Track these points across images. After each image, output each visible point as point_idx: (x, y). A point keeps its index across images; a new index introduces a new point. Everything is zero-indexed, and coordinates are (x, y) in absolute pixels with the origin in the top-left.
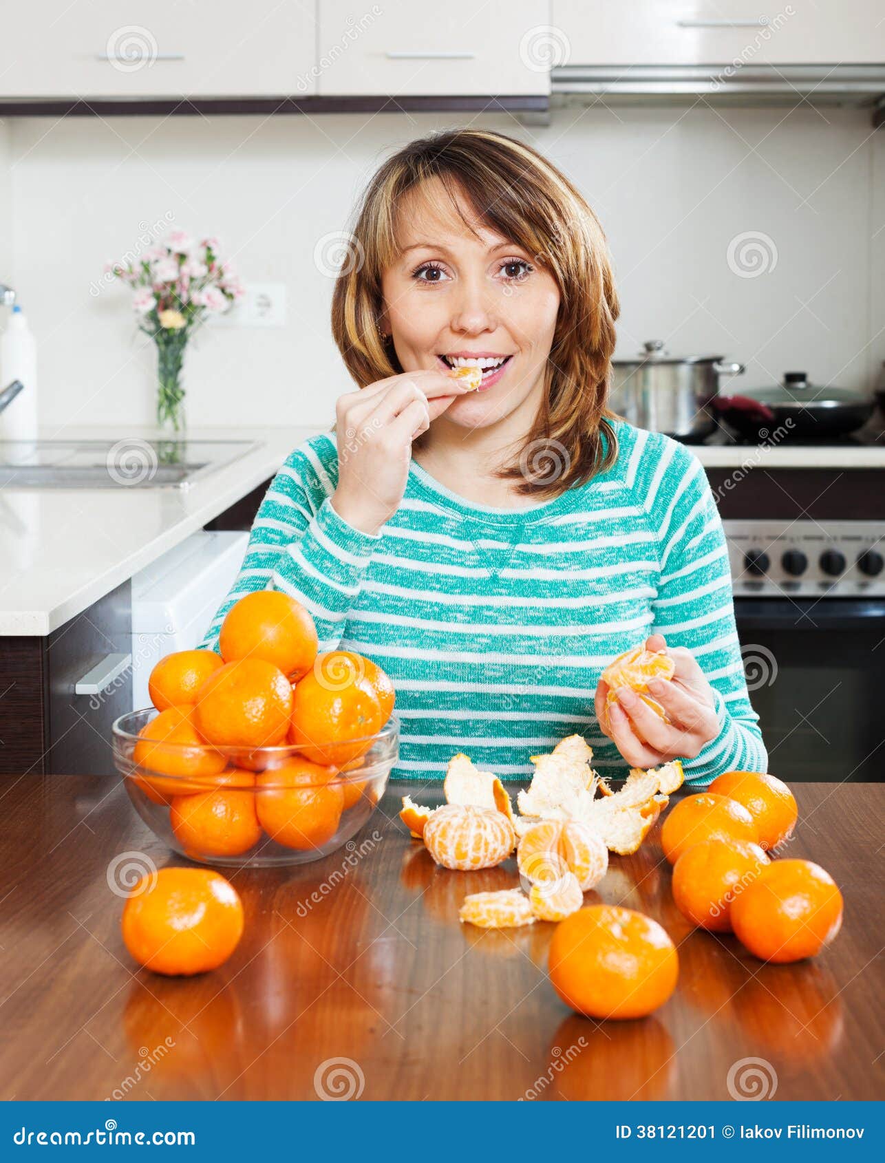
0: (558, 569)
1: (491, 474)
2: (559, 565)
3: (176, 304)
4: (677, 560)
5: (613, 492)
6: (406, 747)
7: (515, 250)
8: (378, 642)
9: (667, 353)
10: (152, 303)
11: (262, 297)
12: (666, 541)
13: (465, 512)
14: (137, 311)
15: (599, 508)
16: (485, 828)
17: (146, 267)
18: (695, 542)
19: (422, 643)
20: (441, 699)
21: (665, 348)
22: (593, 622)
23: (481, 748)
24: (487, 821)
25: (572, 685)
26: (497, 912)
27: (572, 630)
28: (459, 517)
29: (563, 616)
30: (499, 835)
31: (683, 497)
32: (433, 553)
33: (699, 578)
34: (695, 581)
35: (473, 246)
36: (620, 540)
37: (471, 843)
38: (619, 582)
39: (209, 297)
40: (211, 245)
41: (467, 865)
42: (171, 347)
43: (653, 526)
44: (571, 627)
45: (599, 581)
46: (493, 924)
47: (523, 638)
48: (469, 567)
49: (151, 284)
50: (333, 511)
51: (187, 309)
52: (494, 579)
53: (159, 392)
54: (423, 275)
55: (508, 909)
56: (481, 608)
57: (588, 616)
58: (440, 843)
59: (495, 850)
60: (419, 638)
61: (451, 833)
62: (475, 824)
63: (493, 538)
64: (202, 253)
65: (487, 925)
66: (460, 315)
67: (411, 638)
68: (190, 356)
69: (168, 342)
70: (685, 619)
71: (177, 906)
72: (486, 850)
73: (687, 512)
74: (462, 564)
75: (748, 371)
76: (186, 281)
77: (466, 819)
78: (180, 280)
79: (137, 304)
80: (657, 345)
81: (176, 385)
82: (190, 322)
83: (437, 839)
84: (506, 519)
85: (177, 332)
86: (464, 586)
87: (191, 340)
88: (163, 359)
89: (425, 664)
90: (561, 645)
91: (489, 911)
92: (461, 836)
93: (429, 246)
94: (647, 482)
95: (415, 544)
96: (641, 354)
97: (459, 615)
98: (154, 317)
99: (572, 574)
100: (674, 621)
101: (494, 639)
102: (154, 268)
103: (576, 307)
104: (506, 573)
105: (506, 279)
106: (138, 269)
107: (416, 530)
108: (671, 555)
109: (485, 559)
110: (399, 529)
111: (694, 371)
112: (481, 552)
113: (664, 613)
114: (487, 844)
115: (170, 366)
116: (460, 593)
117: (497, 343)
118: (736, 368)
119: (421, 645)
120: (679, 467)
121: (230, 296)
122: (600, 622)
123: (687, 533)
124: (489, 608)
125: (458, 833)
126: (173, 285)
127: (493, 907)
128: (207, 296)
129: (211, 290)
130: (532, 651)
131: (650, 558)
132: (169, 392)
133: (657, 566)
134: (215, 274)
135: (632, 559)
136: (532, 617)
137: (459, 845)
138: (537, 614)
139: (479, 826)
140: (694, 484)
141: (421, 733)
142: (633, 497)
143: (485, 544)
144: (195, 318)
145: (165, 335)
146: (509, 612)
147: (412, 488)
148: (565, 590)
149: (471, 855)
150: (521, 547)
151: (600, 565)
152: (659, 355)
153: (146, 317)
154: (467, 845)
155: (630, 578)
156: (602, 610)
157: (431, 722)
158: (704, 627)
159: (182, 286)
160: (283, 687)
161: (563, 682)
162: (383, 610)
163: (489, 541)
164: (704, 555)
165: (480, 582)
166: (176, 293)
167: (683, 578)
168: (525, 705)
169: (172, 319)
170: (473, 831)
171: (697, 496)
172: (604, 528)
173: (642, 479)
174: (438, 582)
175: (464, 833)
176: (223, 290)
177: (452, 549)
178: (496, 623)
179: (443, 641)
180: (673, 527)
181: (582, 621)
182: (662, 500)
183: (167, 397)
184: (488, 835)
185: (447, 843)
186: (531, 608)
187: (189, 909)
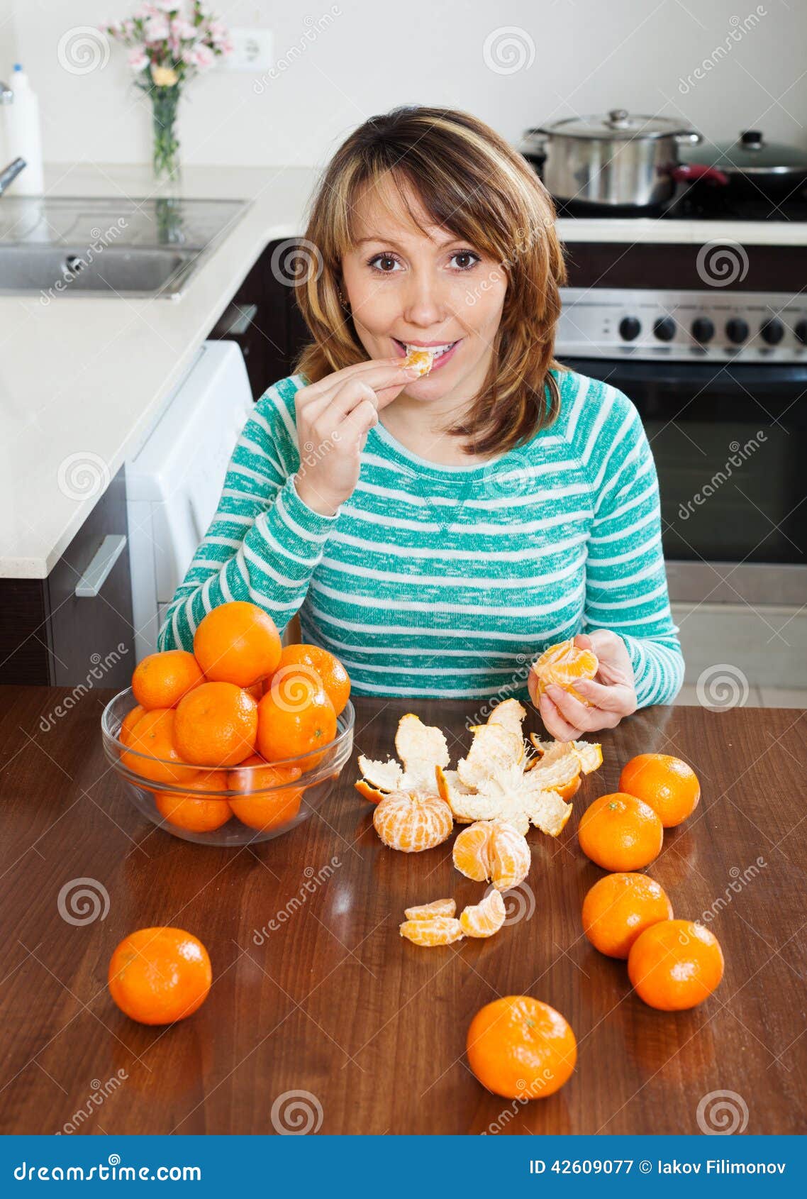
0: (501, 523)
1: (443, 430)
2: (502, 520)
4: (610, 505)
5: (554, 447)
12: (600, 489)
13: (418, 469)
15: (541, 463)
16: (426, 821)
18: (626, 490)
19: (378, 593)
20: (395, 640)
22: (531, 575)
23: (430, 676)
24: (428, 813)
26: (431, 935)
27: (512, 583)
28: (413, 474)
29: (507, 568)
30: (438, 827)
31: (618, 448)
32: (389, 508)
33: (630, 518)
34: (625, 521)
36: (557, 493)
37: (414, 834)
38: (556, 534)
41: (410, 849)
43: (589, 478)
45: (538, 533)
46: (428, 944)
47: (467, 589)
48: (422, 521)
50: (296, 495)
52: (444, 533)
55: (441, 932)
56: (431, 560)
57: (527, 570)
58: (386, 832)
59: (434, 839)
60: (375, 588)
61: (397, 825)
62: (418, 818)
63: (443, 495)
66: (412, 309)
67: (369, 588)
72: (427, 840)
73: (621, 462)
74: (415, 518)
77: (410, 812)
83: (385, 830)
84: (455, 476)
86: (417, 539)
89: (381, 611)
90: (502, 597)
92: (405, 829)
94: (585, 436)
95: (374, 498)
97: (411, 567)
99: (514, 528)
100: (605, 556)
101: (442, 590)
103: (522, 289)
104: (455, 528)
105: (456, 270)
107: (375, 484)
108: (604, 500)
109: (436, 514)
112: (431, 508)
114: (427, 835)
116: (413, 546)
117: (446, 331)
119: (378, 595)
120: (616, 420)
122: (537, 575)
123: (620, 480)
124: (439, 561)
125: (403, 826)
130: (475, 601)
131: (586, 508)
133: (590, 514)
135: (569, 510)
136: (477, 570)
137: (403, 837)
138: (481, 567)
139: (421, 820)
140: (629, 434)
142: (573, 451)
143: (437, 501)
146: (456, 565)
147: (371, 443)
148: (507, 543)
149: (413, 844)
150: (469, 503)
151: (539, 518)
154: (410, 837)
155: (566, 528)
156: (539, 563)
157: (386, 656)
158: (632, 561)
161: (503, 629)
162: (344, 559)
163: (439, 498)
164: (635, 496)
165: (431, 535)
167: (613, 520)
170: (416, 825)
172: (544, 482)
173: (580, 435)
174: (394, 535)
175: (408, 826)
177: (406, 504)
178: (444, 575)
179: (397, 591)
180: (607, 477)
181: (522, 575)
182: (598, 452)
184: (429, 827)
185: (394, 833)
186: (476, 561)
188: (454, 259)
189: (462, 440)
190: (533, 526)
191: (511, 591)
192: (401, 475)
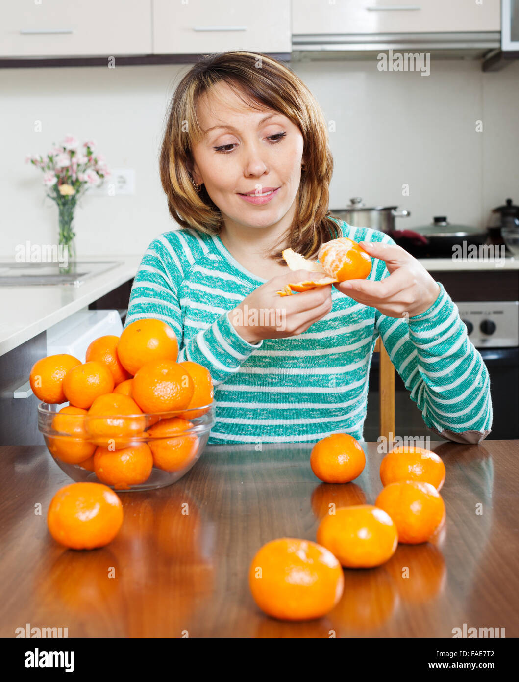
3: (69, 181)
6: (219, 425)
9: (364, 205)
10: (54, 181)
11: (121, 177)
13: (253, 282)
14: (46, 185)
17: (51, 159)
21: (363, 202)
22: (330, 347)
28: (250, 285)
29: (313, 344)
38: (347, 320)
39: (89, 177)
40: (90, 145)
42: (67, 207)
45: (334, 320)
49: (54, 169)
51: (76, 183)
53: (60, 234)
57: (328, 343)
64: (85, 150)
68: (79, 213)
69: (64, 204)
75: (412, 215)
76: (75, 167)
78: (71, 166)
79: (45, 181)
80: (358, 200)
81: (70, 229)
82: (78, 191)
85: (70, 198)
87: (78, 202)
88: (62, 214)
96: (348, 206)
98: (56, 188)
102: (55, 159)
106: (46, 160)
107: (226, 291)
111: (381, 214)
115: (66, 218)
117: (270, 181)
118: (405, 213)
121: (102, 176)
122: (334, 346)
126: (67, 169)
128: (88, 176)
129: (91, 172)
132: (65, 234)
134: (92, 162)
144: (81, 190)
145: (63, 200)
146: (281, 343)
151: (334, 310)
152: (359, 206)
153: (51, 189)
156: (335, 339)
159: (73, 170)
166: (69, 173)
168: (292, 399)
169: (67, 190)
176: (97, 173)
178: (273, 349)
181: (324, 346)
183: (64, 236)
186: (294, 340)
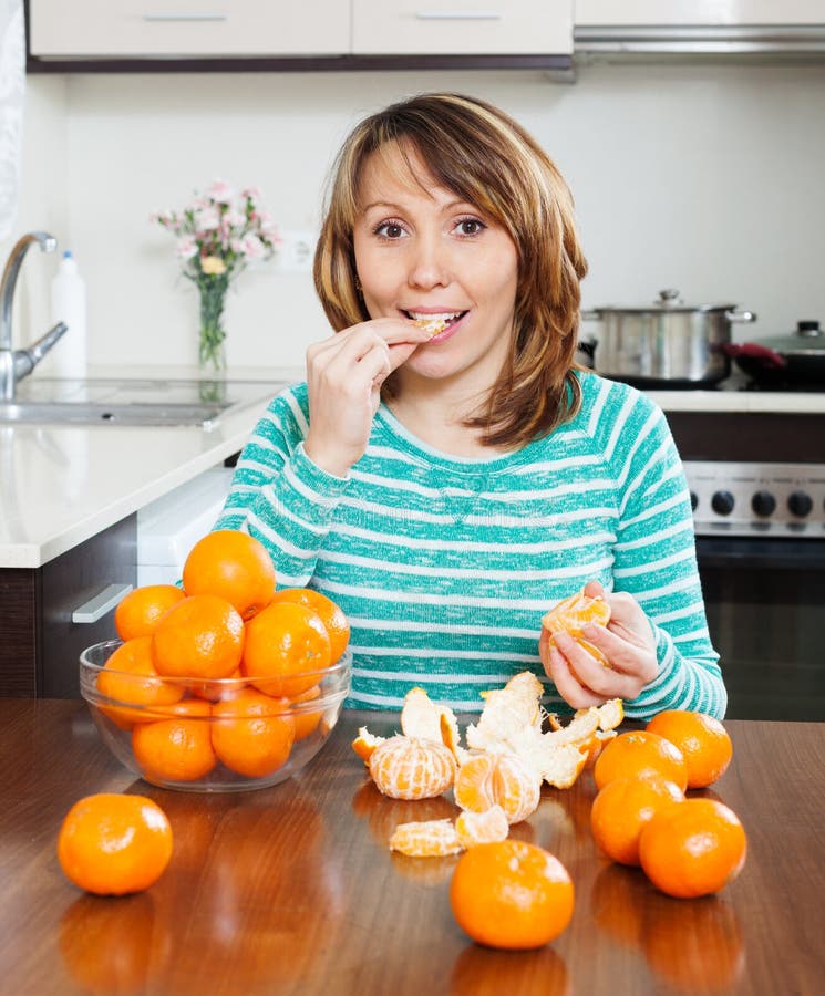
0: (520, 516)
1: (457, 422)
2: (522, 513)
4: (635, 507)
5: (574, 441)
7: (467, 207)
8: (348, 583)
12: (625, 488)
13: (432, 460)
15: (562, 457)
16: (426, 759)
18: (653, 489)
19: (387, 584)
20: (405, 638)
22: (550, 568)
24: (429, 754)
25: (529, 627)
26: (423, 841)
27: (530, 575)
28: (427, 465)
29: (523, 561)
30: (440, 768)
31: (643, 445)
32: (402, 499)
33: (658, 523)
34: (654, 526)
35: (427, 204)
36: (579, 487)
37: (412, 773)
38: (578, 528)
39: (248, 245)
41: (409, 795)
43: (612, 473)
44: (529, 572)
45: (558, 527)
46: (419, 852)
47: (483, 581)
48: (435, 513)
50: (305, 455)
52: (459, 525)
54: (385, 231)
55: (433, 839)
56: (446, 552)
57: (547, 562)
58: (383, 773)
59: (436, 781)
60: (385, 580)
61: (394, 764)
62: (417, 756)
63: (459, 486)
64: (244, 204)
65: (413, 854)
66: (416, 271)
67: (379, 579)
70: (644, 562)
71: (106, 830)
72: (427, 782)
73: (646, 460)
74: (427, 510)
77: (409, 750)
83: (381, 770)
84: (470, 468)
86: (430, 531)
89: (391, 605)
90: (519, 589)
91: (415, 840)
92: (403, 767)
93: (386, 204)
94: (607, 432)
95: (386, 491)
97: (423, 558)
99: (532, 521)
100: (633, 564)
101: (456, 582)
103: (534, 264)
104: (470, 520)
105: (461, 236)
107: (387, 476)
108: (630, 501)
109: (450, 506)
110: (371, 475)
112: (447, 500)
113: (624, 557)
114: (427, 775)
116: (426, 538)
117: (450, 298)
119: (387, 587)
120: (639, 416)
121: (269, 244)
122: (557, 567)
123: (645, 479)
124: (452, 553)
125: (401, 764)
127: (419, 837)
128: (246, 244)
129: (251, 238)
130: (491, 594)
131: (608, 505)
133: (615, 513)
134: (256, 222)
135: (591, 505)
136: (493, 562)
137: (401, 776)
138: (497, 559)
139: (421, 758)
140: (653, 432)
141: (388, 670)
142: (595, 446)
143: (452, 491)
146: (471, 558)
147: (384, 436)
148: (526, 535)
149: (412, 785)
150: (486, 495)
151: (560, 511)
154: (408, 776)
155: (588, 524)
156: (560, 555)
157: (396, 658)
158: (662, 570)
160: (235, 623)
161: (521, 624)
162: (354, 552)
163: (454, 488)
164: (664, 500)
165: (445, 527)
167: (641, 523)
168: (485, 645)
170: (414, 763)
171: (657, 445)
172: (565, 476)
173: (602, 429)
174: (406, 526)
175: (407, 764)
176: (262, 239)
177: (420, 496)
178: (458, 567)
179: (408, 583)
180: (632, 475)
181: (540, 566)
182: (622, 448)
184: (429, 767)
185: (390, 773)
186: (493, 553)
187: (118, 833)
188: (461, 225)
189: (478, 432)
190: (554, 519)
191: (530, 583)
192: (414, 467)
